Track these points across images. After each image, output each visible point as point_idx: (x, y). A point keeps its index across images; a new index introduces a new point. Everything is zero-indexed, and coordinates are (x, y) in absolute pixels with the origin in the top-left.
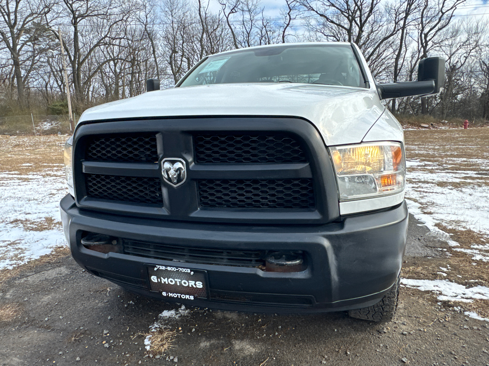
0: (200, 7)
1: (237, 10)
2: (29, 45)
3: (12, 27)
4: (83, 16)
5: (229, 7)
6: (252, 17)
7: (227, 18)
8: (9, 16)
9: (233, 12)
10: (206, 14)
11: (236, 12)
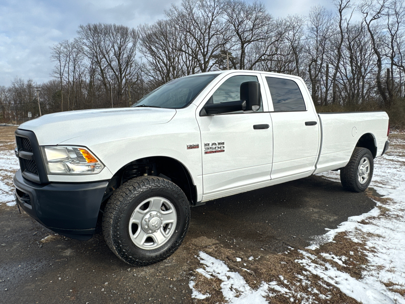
0: (341, 20)
1: (380, 16)
2: (217, 66)
3: (204, 56)
4: (249, 42)
5: (371, 14)
6: (399, 19)
7: (368, 25)
8: (204, 49)
9: (375, 19)
10: (348, 24)
11: (379, 17)
